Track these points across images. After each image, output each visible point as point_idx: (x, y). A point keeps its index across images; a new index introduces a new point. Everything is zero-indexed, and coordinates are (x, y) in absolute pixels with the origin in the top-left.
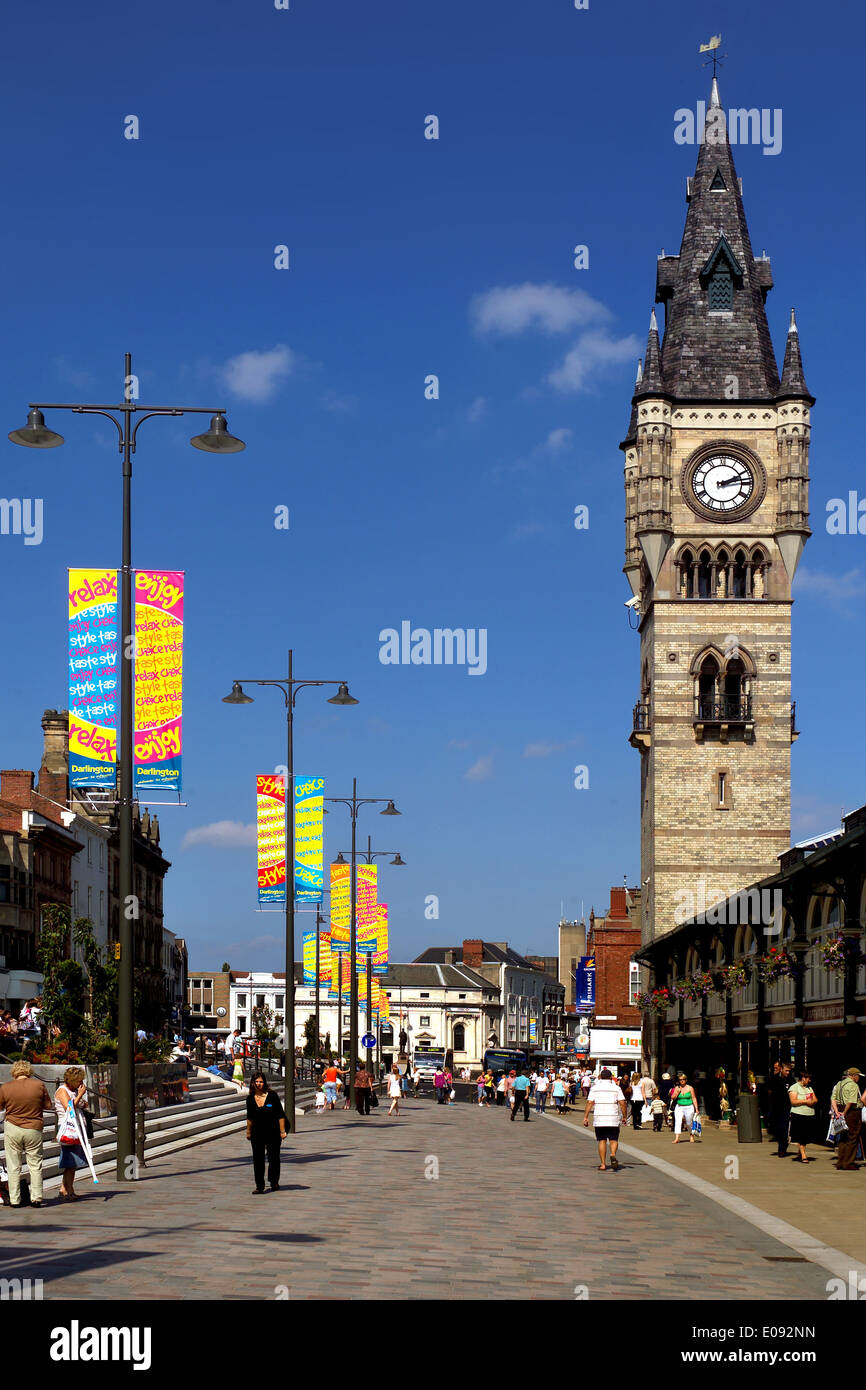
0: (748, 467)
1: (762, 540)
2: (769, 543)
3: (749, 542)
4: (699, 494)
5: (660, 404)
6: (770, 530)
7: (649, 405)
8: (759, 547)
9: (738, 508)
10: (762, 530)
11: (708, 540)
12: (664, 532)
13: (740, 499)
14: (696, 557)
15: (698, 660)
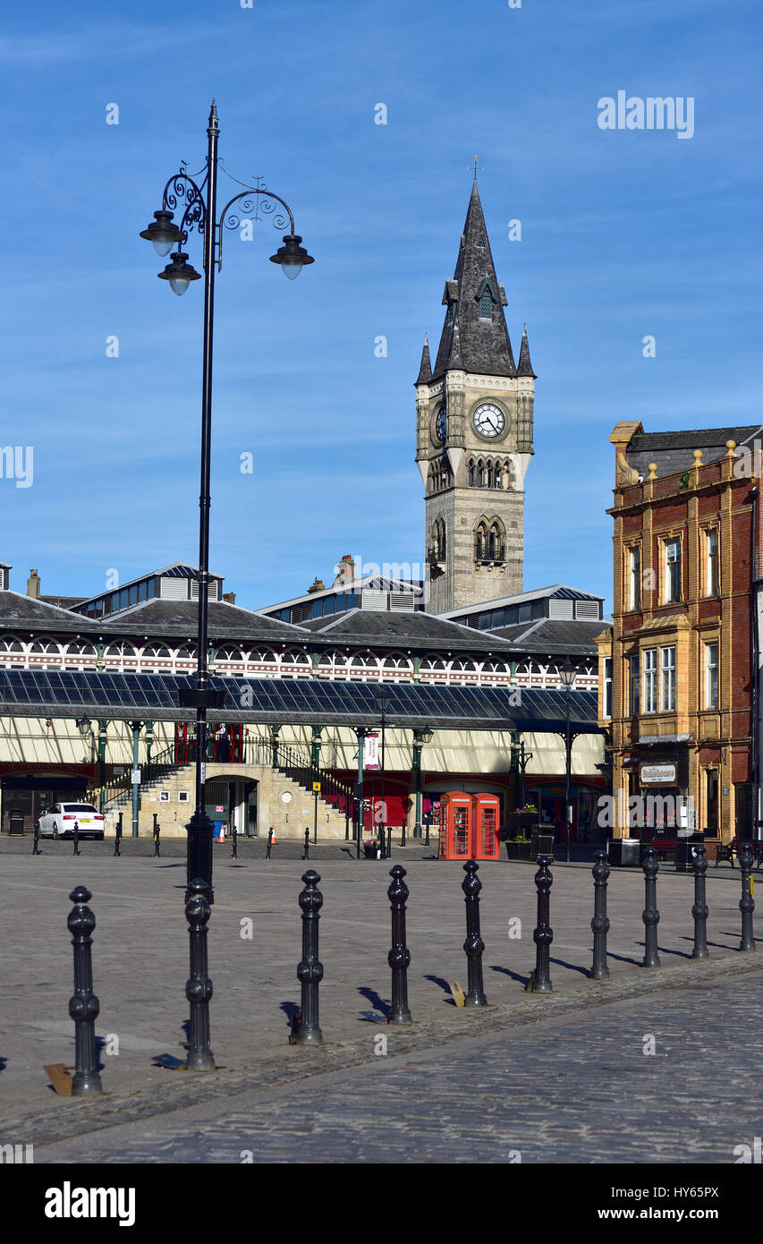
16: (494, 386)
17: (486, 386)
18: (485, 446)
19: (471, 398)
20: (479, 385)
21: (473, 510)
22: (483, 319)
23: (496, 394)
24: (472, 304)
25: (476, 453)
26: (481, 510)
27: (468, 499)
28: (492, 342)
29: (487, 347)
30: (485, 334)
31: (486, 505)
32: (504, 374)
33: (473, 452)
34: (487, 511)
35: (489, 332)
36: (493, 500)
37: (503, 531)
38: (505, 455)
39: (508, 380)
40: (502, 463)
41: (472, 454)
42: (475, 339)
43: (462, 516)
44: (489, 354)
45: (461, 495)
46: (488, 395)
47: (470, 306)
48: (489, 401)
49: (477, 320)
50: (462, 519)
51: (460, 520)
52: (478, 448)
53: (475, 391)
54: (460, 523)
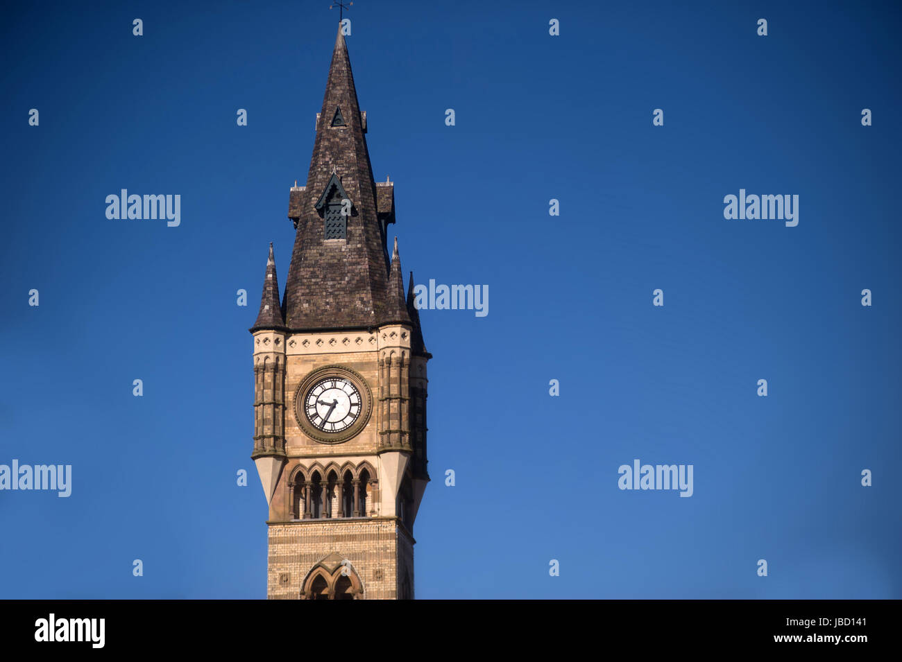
0: (356, 388)
1: (368, 459)
2: (373, 461)
3: (356, 461)
4: (312, 417)
5: (271, 335)
6: (375, 449)
7: (261, 335)
8: (365, 466)
9: (347, 428)
10: (368, 449)
11: (318, 460)
12: (276, 457)
13: (349, 420)
14: (308, 478)
15: (308, 580)
16: (339, 347)
17: (326, 348)
18: (324, 449)
19: (297, 372)
20: (312, 348)
21: (301, 558)
22: (331, 242)
23: (343, 360)
24: (314, 220)
25: (307, 463)
26: (317, 555)
27: (292, 540)
28: (343, 275)
29: (333, 286)
30: (331, 266)
31: (326, 548)
32: (357, 325)
33: (303, 462)
34: (327, 557)
35: (339, 260)
36: (338, 538)
37: (358, 587)
38: (360, 460)
39: (365, 336)
40: (356, 475)
41: (300, 465)
42: (314, 275)
43: (283, 571)
44: (336, 297)
45: (281, 535)
46: (330, 363)
47: (310, 223)
48: (333, 372)
49: (320, 244)
50: (282, 576)
51: (278, 577)
52: (310, 452)
53: (304, 358)
54: (277, 583)
